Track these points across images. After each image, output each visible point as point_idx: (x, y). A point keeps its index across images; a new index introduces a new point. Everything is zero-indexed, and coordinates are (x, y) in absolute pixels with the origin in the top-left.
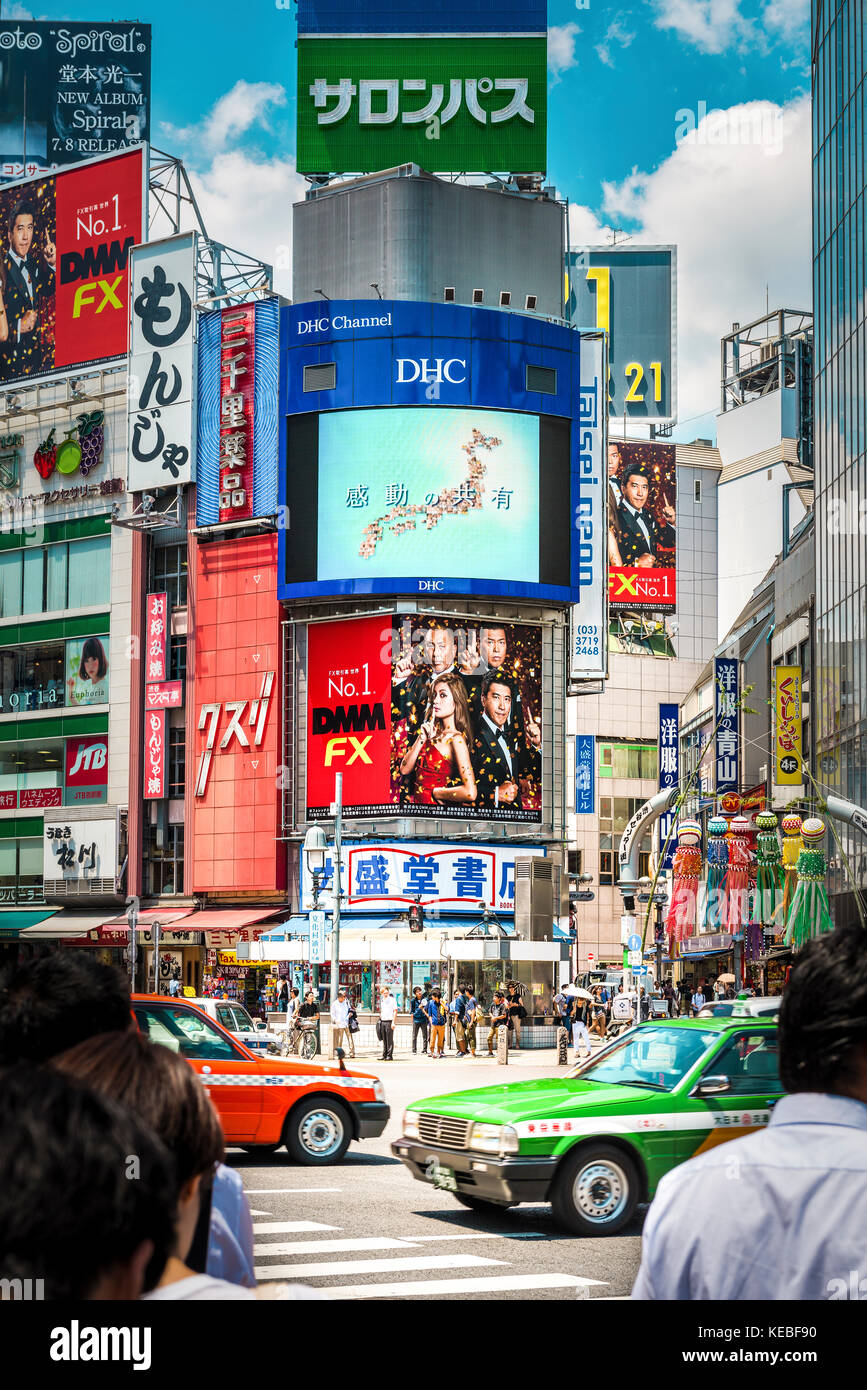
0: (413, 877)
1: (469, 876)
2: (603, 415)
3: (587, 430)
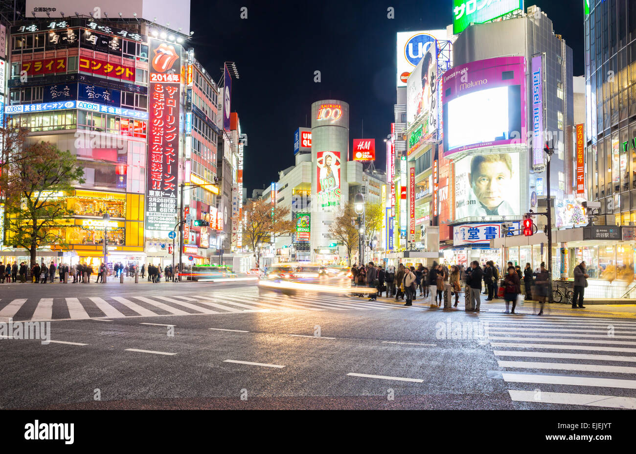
0: (471, 234)
1: (490, 233)
2: (542, 80)
3: (537, 86)
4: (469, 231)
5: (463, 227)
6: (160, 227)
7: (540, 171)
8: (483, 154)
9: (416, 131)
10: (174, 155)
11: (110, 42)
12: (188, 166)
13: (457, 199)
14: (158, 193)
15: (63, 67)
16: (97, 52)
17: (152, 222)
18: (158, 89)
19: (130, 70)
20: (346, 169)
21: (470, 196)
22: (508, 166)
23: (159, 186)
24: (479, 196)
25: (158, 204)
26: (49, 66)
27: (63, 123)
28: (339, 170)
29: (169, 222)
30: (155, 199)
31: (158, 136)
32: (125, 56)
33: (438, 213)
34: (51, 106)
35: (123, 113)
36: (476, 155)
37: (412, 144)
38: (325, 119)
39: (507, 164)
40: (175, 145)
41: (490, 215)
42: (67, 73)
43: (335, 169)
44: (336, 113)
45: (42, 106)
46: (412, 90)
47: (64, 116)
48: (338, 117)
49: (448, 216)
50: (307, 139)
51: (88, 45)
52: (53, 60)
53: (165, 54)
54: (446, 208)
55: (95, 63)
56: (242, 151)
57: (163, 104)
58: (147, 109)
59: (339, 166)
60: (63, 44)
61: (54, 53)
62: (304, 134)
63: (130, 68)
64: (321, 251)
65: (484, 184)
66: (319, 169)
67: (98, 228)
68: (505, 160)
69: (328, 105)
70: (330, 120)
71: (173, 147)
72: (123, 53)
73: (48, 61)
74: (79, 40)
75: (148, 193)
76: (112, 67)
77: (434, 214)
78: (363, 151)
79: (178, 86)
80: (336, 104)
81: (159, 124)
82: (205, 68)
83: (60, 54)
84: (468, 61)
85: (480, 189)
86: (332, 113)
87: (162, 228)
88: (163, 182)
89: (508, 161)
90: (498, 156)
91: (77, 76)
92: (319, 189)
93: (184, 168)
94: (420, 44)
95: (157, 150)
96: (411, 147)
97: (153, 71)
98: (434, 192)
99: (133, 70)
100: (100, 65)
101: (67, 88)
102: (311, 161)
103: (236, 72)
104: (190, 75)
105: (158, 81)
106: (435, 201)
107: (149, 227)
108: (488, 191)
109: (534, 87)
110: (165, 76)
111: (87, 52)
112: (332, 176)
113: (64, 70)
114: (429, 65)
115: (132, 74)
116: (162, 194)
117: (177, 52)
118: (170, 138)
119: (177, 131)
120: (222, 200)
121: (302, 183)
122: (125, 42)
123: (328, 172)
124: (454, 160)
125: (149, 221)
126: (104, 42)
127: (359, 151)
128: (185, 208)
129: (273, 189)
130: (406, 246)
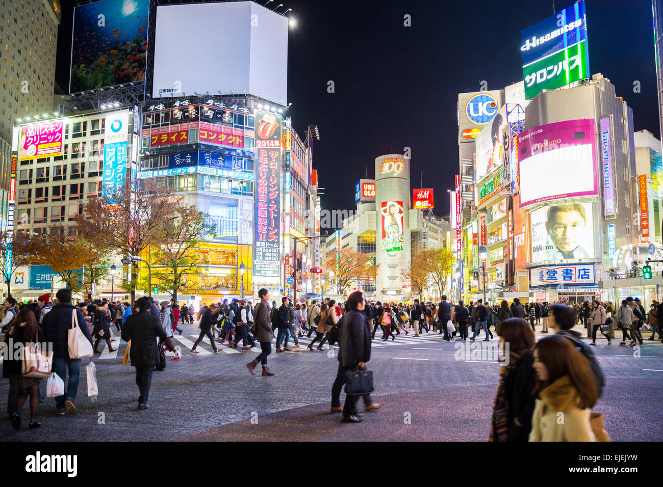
0: (549, 276)
1: (567, 274)
2: (610, 138)
3: (606, 144)
4: (547, 273)
5: (542, 270)
6: (265, 273)
7: (611, 219)
8: (559, 205)
9: (487, 184)
10: (276, 210)
11: (223, 115)
12: (287, 219)
13: (534, 245)
14: (263, 244)
15: (186, 138)
16: (213, 124)
17: (259, 269)
18: (263, 153)
19: (239, 138)
20: (408, 217)
21: (548, 242)
22: (582, 215)
23: (264, 238)
24: (556, 242)
25: (264, 253)
26: (174, 137)
27: (186, 185)
28: (402, 218)
29: (273, 269)
30: (261, 249)
31: (263, 194)
32: (235, 126)
33: (514, 257)
34: (175, 171)
35: (235, 175)
36: (552, 205)
37: (483, 195)
38: (388, 172)
39: (581, 213)
40: (277, 202)
41: (566, 258)
42: (189, 143)
43: (398, 217)
44: (398, 166)
45: (168, 171)
46: (481, 147)
47: (186, 179)
48: (400, 169)
49: (525, 259)
50: (367, 190)
51: (206, 119)
52: (178, 132)
53: (268, 123)
54: (522, 254)
55: (212, 134)
56: (319, 203)
57: (267, 166)
58: (254, 171)
59: (402, 215)
60: (186, 119)
61: (178, 127)
62: (365, 185)
63: (239, 136)
64: (388, 293)
65: (560, 232)
66: (383, 217)
67: (215, 275)
68: (579, 209)
69: (391, 159)
70: (393, 173)
71: (275, 203)
72: (234, 124)
73: (173, 134)
74: (199, 115)
75: (255, 244)
76: (225, 136)
77: (509, 257)
78: (422, 200)
79: (279, 150)
80: (399, 158)
81: (264, 184)
82: (298, 134)
83: (183, 127)
84: (541, 124)
85: (556, 235)
86: (395, 166)
87: (267, 275)
88: (268, 234)
89: (582, 211)
90: (572, 206)
91: (197, 145)
92: (384, 235)
93: (284, 222)
94: (480, 104)
95: (262, 206)
96: (482, 198)
97: (258, 138)
98: (509, 238)
99: (242, 138)
100: (215, 135)
101: (189, 156)
102: (375, 210)
103: (317, 135)
104: (288, 140)
105: (262, 146)
106: (511, 246)
107: (257, 274)
108: (564, 237)
109: (603, 146)
110: (268, 142)
111: (205, 125)
112: (396, 224)
113: (187, 140)
114: (499, 126)
115: (241, 141)
116: (267, 244)
117: (278, 121)
118: (273, 196)
119: (278, 189)
120: (309, 248)
121: (368, 230)
122: (236, 115)
123: (392, 220)
124: (529, 210)
125: (257, 269)
126: (219, 116)
127: (419, 200)
128: (286, 257)
129: (337, 236)
130: (478, 287)
